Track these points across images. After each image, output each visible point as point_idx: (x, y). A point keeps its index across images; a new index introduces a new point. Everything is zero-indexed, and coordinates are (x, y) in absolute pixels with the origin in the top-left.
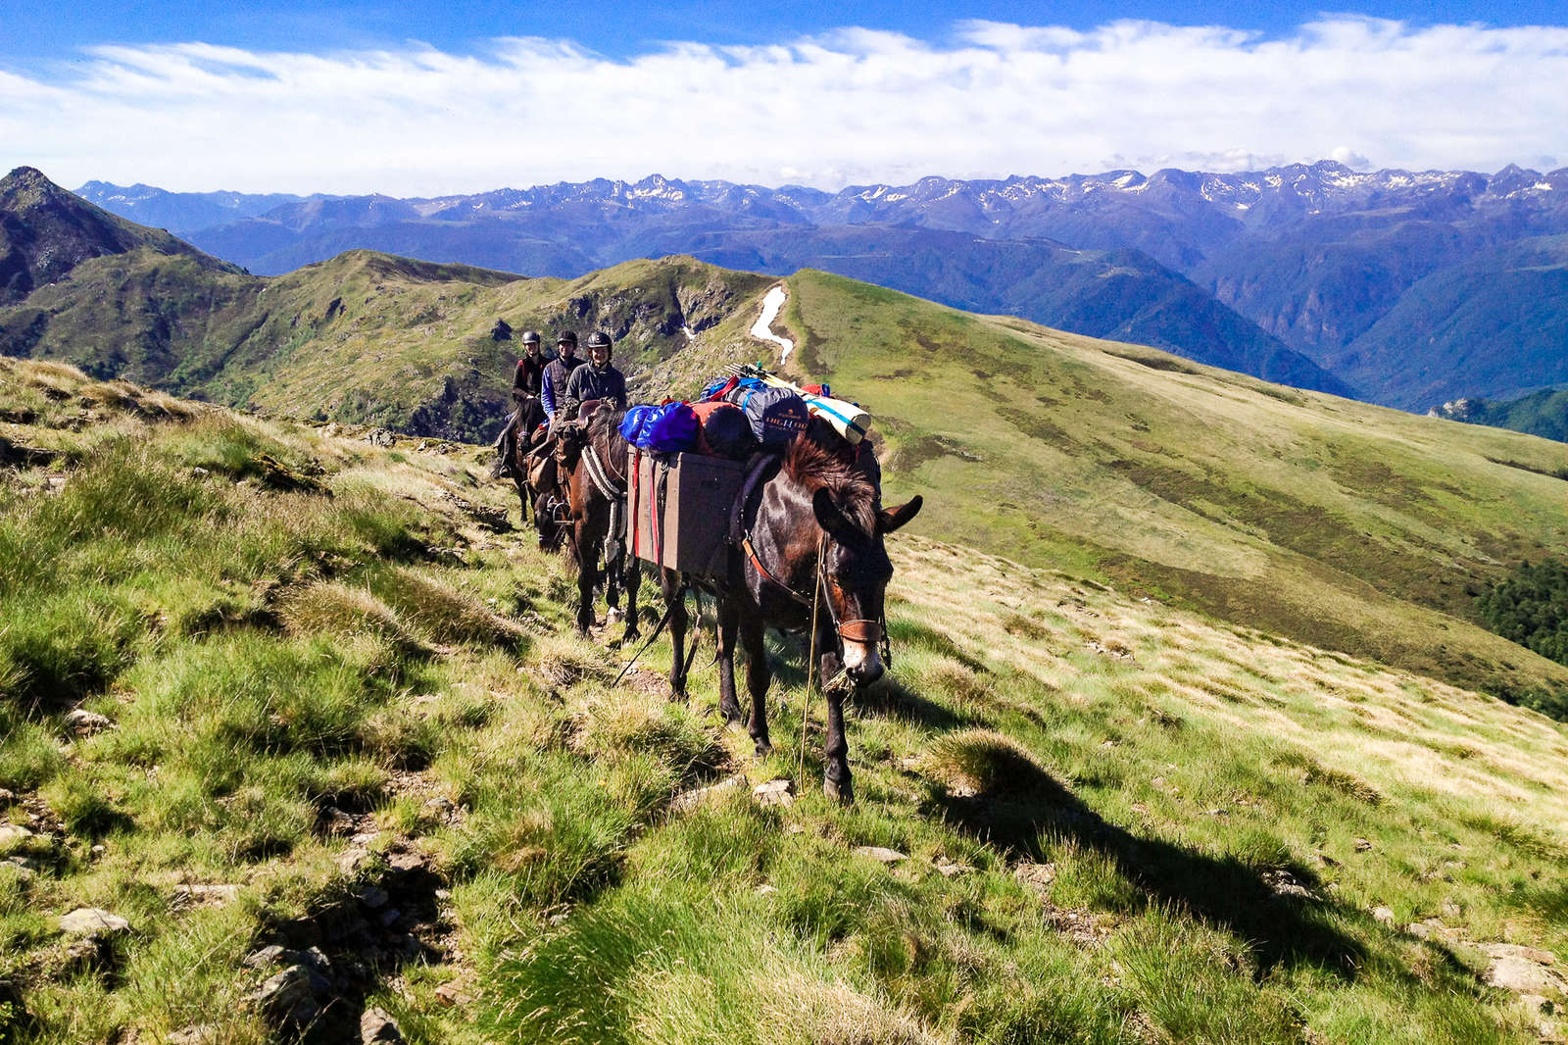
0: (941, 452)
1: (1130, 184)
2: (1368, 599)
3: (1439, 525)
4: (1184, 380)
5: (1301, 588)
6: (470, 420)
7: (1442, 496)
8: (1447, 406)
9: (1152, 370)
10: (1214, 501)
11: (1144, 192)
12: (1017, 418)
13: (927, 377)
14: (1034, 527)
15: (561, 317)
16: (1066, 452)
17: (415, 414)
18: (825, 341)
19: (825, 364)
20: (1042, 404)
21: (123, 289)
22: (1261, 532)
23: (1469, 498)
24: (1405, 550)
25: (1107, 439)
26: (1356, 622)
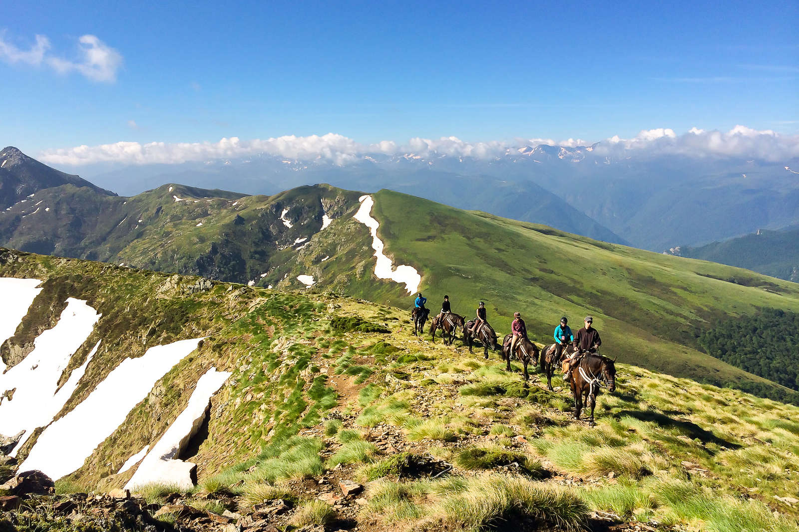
0: (451, 275)
1: (525, 151)
2: (649, 340)
3: (679, 305)
4: (559, 240)
5: (620, 336)
6: (223, 263)
7: (678, 291)
8: (671, 250)
9: (545, 235)
10: (579, 296)
11: (532, 155)
12: (486, 257)
13: (443, 239)
14: (497, 309)
15: (267, 213)
16: (509, 274)
17: (197, 260)
18: (393, 222)
19: (394, 234)
20: (497, 251)
21: (58, 203)
22: (600, 310)
23: (691, 292)
24: (665, 317)
25: (528, 267)
26: (647, 351)
